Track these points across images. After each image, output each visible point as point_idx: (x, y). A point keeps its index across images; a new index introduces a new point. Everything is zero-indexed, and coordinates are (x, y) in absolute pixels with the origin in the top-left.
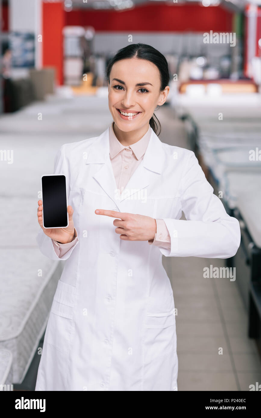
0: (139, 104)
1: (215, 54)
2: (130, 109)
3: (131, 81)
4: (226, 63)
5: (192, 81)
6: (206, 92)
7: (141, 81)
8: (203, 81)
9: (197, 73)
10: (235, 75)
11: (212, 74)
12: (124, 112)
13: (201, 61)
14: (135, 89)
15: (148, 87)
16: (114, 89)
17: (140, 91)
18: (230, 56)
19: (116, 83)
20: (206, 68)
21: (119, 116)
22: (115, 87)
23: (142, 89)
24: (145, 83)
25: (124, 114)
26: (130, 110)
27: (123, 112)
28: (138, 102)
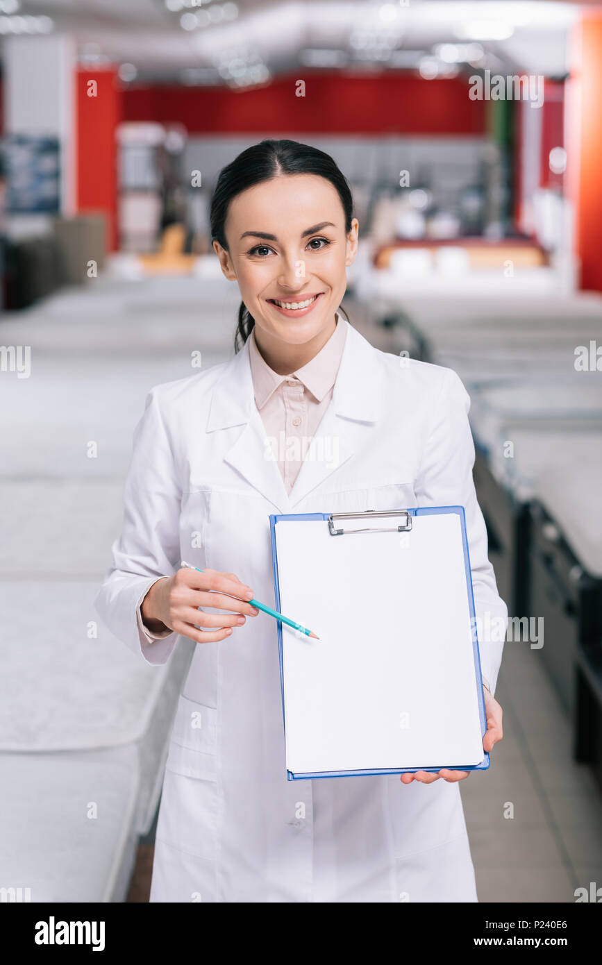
0: (316, 275)
1: (450, 183)
2: (302, 293)
3: (289, 230)
4: (472, 204)
5: (402, 242)
6: (434, 265)
7: (309, 224)
8: (426, 242)
9: (411, 225)
10: (495, 229)
11: (445, 226)
12: (290, 303)
13: (419, 199)
14: (300, 245)
15: (327, 232)
16: (252, 257)
17: (310, 247)
18: (481, 188)
19: (252, 242)
20: (430, 213)
21: (279, 313)
22: (252, 252)
23: (315, 240)
24: (320, 224)
25: (289, 306)
26: (303, 295)
27: (285, 303)
28: (315, 272)
